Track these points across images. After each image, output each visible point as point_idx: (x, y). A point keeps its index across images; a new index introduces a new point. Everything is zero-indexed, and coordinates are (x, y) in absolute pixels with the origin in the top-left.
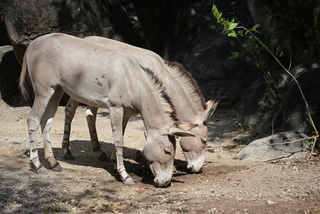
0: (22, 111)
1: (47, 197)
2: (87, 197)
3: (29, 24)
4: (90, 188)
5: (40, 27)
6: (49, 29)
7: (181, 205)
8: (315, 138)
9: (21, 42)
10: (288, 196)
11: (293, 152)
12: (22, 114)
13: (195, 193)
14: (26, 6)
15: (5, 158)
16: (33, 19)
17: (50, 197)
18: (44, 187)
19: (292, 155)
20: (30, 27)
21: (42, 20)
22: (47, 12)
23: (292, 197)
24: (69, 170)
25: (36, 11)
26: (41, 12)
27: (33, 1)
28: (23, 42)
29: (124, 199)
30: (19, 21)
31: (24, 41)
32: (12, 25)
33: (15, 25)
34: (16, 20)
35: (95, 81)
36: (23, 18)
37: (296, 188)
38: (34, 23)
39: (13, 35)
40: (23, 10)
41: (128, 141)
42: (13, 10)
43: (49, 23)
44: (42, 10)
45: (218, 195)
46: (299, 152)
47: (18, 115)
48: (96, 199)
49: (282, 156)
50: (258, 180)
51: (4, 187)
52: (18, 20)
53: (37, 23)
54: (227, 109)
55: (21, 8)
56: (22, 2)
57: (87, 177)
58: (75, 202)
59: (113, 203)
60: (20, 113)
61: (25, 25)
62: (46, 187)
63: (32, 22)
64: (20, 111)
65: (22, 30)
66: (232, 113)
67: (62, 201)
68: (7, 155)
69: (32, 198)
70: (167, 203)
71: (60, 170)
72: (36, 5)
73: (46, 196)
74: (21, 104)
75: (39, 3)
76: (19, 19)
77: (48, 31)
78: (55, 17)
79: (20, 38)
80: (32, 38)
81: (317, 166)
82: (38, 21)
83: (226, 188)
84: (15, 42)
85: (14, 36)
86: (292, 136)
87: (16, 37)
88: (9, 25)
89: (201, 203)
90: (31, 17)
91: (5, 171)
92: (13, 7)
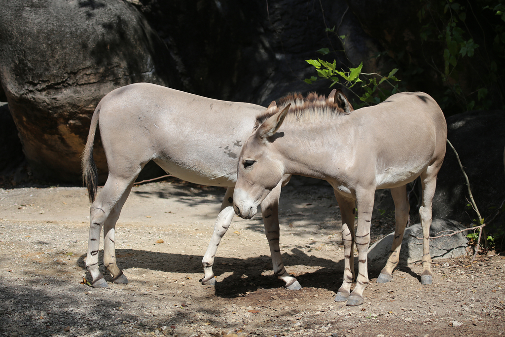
0: (23, 195)
1: (126, 323)
2: (181, 322)
3: (36, 68)
4: (179, 307)
5: (53, 73)
6: (65, 75)
7: (327, 332)
8: (480, 227)
9: (23, 94)
10: (473, 314)
11: (449, 249)
12: (23, 199)
13: (338, 312)
14: (32, 43)
15: (36, 266)
16: (42, 61)
17: (130, 323)
18: (114, 309)
19: (447, 253)
20: (38, 73)
21: (55, 63)
22: (62, 51)
23: (480, 315)
24: (137, 281)
25: (46, 50)
26: (53, 50)
27: (42, 36)
28: (26, 94)
29: (236, 323)
30: (21, 65)
31: (28, 93)
32: (10, 71)
33: (14, 71)
34: (16, 63)
35: (225, 150)
36: (27, 60)
37: (478, 301)
38: (44, 66)
39: (11, 84)
40: (27, 48)
41: (199, 236)
42: (11, 49)
43: (65, 66)
44: (56, 49)
45: (375, 315)
46: (457, 248)
47: (17, 201)
48: (196, 325)
49: (434, 255)
50: (417, 291)
51: (56, 309)
52: (20, 63)
53: (47, 68)
54: (316, 187)
55: (24, 45)
56: (25, 37)
57: (167, 291)
58: (169, 330)
59: (224, 330)
60: (19, 198)
61: (30, 69)
62: (117, 308)
63: (40, 66)
64: (19, 195)
65: (25, 78)
66: (325, 193)
67: (149, 329)
68: (38, 261)
69: (104, 325)
70: (306, 328)
71: (126, 282)
72: (47, 41)
73: (124, 322)
74: (14, 185)
75: (51, 37)
76: (21, 61)
77: (64, 78)
78: (74, 59)
79: (22, 88)
80: (40, 89)
81: (490, 269)
82: (50, 64)
83: (378, 304)
84: (14, 95)
85: (13, 86)
86: (444, 226)
87: (16, 87)
88: (5, 70)
89: (356, 327)
90: (39, 59)
91: (46, 285)
92: (11, 44)
